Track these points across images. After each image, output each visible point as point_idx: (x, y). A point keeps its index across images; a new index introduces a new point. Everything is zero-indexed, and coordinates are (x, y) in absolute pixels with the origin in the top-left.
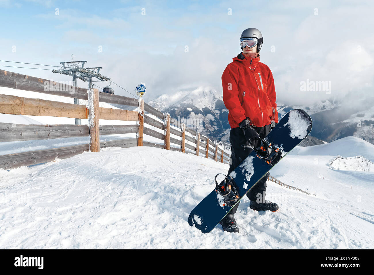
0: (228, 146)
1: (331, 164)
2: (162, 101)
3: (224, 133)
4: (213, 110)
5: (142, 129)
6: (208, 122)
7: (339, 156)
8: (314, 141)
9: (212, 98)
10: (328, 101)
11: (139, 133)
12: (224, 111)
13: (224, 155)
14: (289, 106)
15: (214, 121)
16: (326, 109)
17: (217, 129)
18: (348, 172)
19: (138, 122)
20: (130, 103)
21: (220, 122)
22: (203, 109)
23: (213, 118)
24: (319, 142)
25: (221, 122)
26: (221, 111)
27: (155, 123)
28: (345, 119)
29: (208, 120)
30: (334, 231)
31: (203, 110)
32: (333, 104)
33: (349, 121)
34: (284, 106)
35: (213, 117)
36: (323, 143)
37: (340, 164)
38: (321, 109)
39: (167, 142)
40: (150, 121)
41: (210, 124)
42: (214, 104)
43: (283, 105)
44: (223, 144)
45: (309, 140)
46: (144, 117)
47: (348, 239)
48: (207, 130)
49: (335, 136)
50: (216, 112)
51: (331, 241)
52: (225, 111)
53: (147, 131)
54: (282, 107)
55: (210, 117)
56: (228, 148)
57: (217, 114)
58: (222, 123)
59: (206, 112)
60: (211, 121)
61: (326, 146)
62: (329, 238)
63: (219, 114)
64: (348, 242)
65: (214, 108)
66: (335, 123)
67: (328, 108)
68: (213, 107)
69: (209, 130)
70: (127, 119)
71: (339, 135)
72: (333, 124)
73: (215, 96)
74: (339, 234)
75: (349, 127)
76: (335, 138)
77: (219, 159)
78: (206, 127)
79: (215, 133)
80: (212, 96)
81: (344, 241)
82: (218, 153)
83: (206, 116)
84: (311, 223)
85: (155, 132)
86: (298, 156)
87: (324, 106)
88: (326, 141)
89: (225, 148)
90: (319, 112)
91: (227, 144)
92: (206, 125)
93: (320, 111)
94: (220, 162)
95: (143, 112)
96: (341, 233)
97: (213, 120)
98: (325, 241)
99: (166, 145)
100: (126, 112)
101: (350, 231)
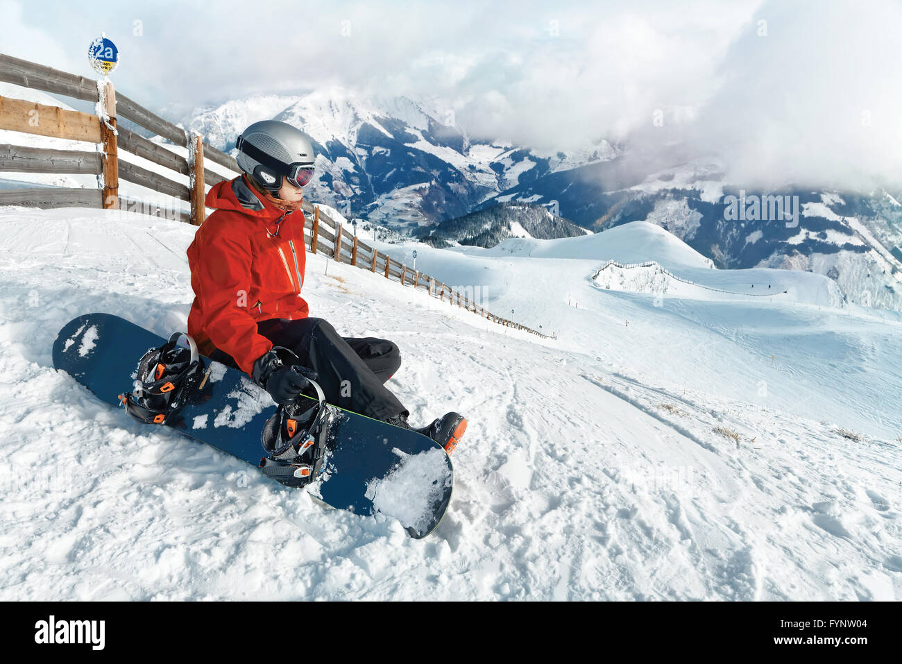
0: (383, 233)
1: (594, 278)
2: (227, 117)
3: (375, 203)
4: (351, 148)
5: (113, 164)
6: (339, 175)
7: (613, 261)
8: (567, 229)
9: (350, 119)
10: (604, 142)
11: (105, 176)
12: (378, 151)
13: (360, 249)
14: (524, 148)
15: (354, 174)
16: (599, 158)
17: (361, 192)
18: (626, 294)
19: (101, 147)
20: (69, 88)
21: (367, 176)
22: (327, 143)
23: (350, 167)
24: (577, 232)
25: (369, 176)
26: (369, 150)
27: (159, 154)
28: (635, 184)
29: (339, 170)
30: (511, 422)
31: (328, 146)
32: (614, 149)
33: (642, 189)
34: (512, 149)
35: (352, 165)
36: (585, 234)
37: (610, 278)
38: (590, 159)
39: (196, 208)
40: (139, 146)
41: (344, 180)
42: (355, 134)
43: (509, 146)
44: (372, 227)
45: (557, 226)
46: (116, 133)
47: (539, 441)
48: (336, 194)
49: (609, 220)
50: (359, 154)
51: (494, 449)
52: (380, 152)
53: (129, 173)
54: (507, 149)
55: (344, 163)
56: (382, 237)
57: (361, 157)
58: (372, 178)
59: (336, 151)
60: (346, 172)
61: (591, 239)
62: (490, 440)
63: (364, 158)
64: (537, 448)
65: (354, 143)
66: (613, 192)
67: (603, 159)
68: (351, 141)
69: (342, 195)
70: (62, 134)
71: (618, 217)
72: (609, 193)
73: (356, 113)
74: (520, 428)
75: (640, 202)
76: (609, 225)
77: (347, 257)
78: (334, 186)
79: (354, 201)
80: (351, 112)
81: (528, 447)
82: (343, 242)
83: (335, 160)
84: (457, 403)
85: (160, 177)
86: (532, 258)
87: (596, 153)
88: (592, 229)
89: (377, 236)
90: (584, 165)
91: (381, 228)
92: (333, 182)
93: (586, 163)
94: (347, 263)
95: (115, 119)
96: (527, 427)
97: (351, 170)
98: (476, 448)
99: (196, 213)
100: (57, 112)
101: (552, 420)
